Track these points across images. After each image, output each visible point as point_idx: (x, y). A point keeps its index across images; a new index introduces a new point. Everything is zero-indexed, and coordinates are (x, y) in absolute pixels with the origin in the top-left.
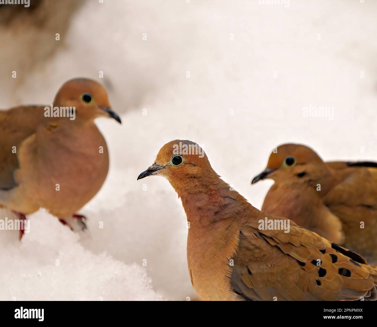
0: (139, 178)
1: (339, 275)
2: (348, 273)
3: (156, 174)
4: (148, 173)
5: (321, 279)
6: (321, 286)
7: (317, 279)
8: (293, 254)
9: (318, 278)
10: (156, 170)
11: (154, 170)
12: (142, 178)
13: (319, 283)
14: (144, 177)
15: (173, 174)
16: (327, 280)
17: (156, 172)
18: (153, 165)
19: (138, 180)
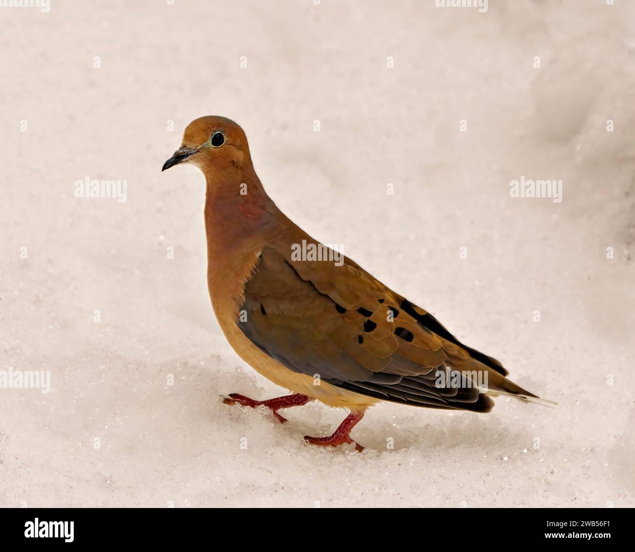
0: (165, 168)
1: (394, 335)
2: (409, 337)
3: (187, 161)
4: (177, 160)
5: (366, 335)
6: (363, 344)
7: (360, 334)
8: (333, 295)
9: (362, 333)
10: (187, 156)
11: (184, 155)
12: (169, 167)
13: (361, 340)
14: (172, 165)
15: (211, 161)
16: (374, 338)
17: (187, 159)
18: (181, 149)
19: (163, 170)
